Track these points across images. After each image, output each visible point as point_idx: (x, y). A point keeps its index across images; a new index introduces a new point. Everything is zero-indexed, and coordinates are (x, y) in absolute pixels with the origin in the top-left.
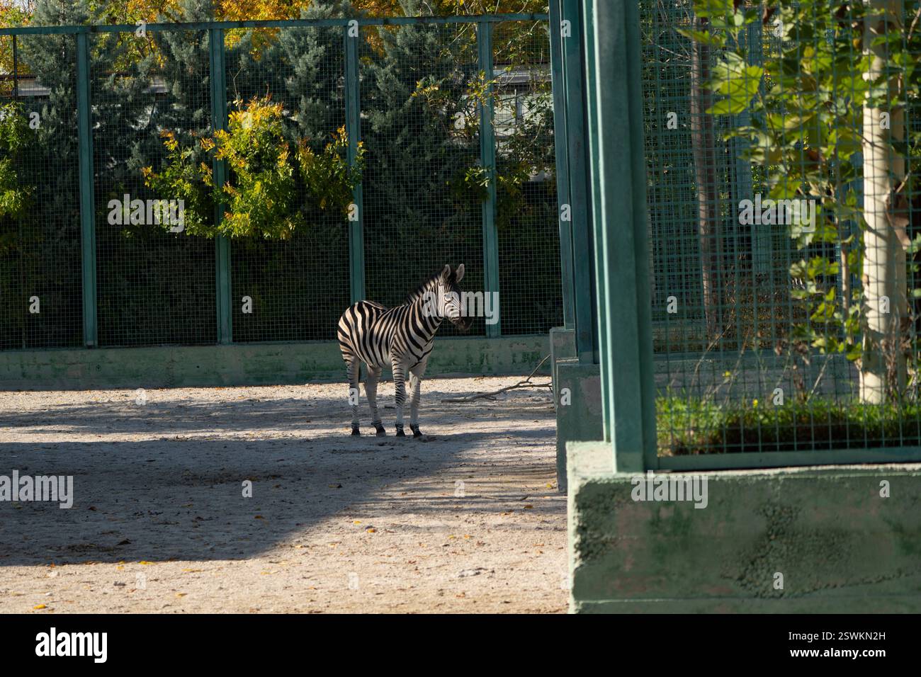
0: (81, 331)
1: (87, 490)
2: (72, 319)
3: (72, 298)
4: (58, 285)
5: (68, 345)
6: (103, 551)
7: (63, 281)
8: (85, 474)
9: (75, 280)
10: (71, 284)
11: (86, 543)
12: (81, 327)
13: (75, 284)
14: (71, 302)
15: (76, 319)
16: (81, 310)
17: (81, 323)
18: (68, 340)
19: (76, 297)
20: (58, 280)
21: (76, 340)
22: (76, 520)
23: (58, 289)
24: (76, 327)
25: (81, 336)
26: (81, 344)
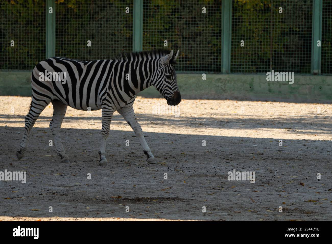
0: (310, 63)
1: (300, 171)
2: (304, 54)
3: (304, 40)
4: (296, 31)
5: (300, 72)
6: (304, 213)
7: (299, 28)
8: (301, 160)
9: (308, 28)
10: (305, 31)
11: (292, 208)
12: (310, 60)
13: (307, 31)
14: (304, 43)
15: (307, 54)
16: (310, 48)
17: (310, 57)
18: (300, 68)
19: (307, 40)
20: (296, 28)
21: (306, 69)
22: (290, 191)
23: (296, 34)
24: (307, 60)
25: (310, 66)
26: (309, 72)
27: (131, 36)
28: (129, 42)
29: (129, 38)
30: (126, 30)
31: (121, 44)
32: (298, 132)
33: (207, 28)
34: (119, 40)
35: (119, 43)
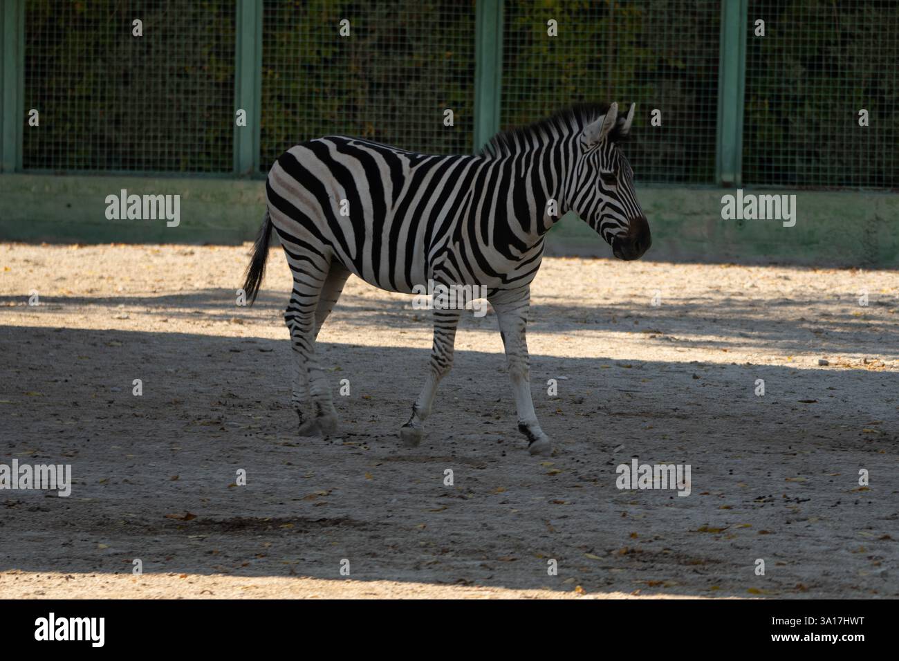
0: (713, 155)
1: (681, 449)
2: (697, 131)
3: (698, 92)
4: (676, 68)
5: (686, 179)
6: (686, 563)
7: (684, 61)
8: (685, 417)
9: (708, 61)
10: (699, 69)
11: (656, 548)
12: (713, 147)
13: (707, 69)
14: (698, 100)
15: (705, 131)
16: (714, 116)
17: (713, 139)
18: (687, 170)
19: (706, 92)
20: (677, 59)
21: (703, 171)
22: (650, 503)
23: (676, 76)
24: (704, 147)
25: (712, 163)
26: (711, 179)
27: (229, 77)
28: (225, 93)
29: (225, 85)
30: (218, 61)
31: (202, 100)
32: (678, 341)
33: (435, 57)
34: (198, 88)
35: (198, 96)
